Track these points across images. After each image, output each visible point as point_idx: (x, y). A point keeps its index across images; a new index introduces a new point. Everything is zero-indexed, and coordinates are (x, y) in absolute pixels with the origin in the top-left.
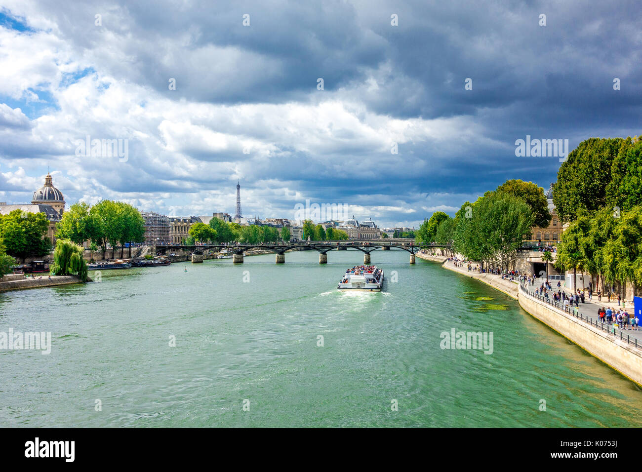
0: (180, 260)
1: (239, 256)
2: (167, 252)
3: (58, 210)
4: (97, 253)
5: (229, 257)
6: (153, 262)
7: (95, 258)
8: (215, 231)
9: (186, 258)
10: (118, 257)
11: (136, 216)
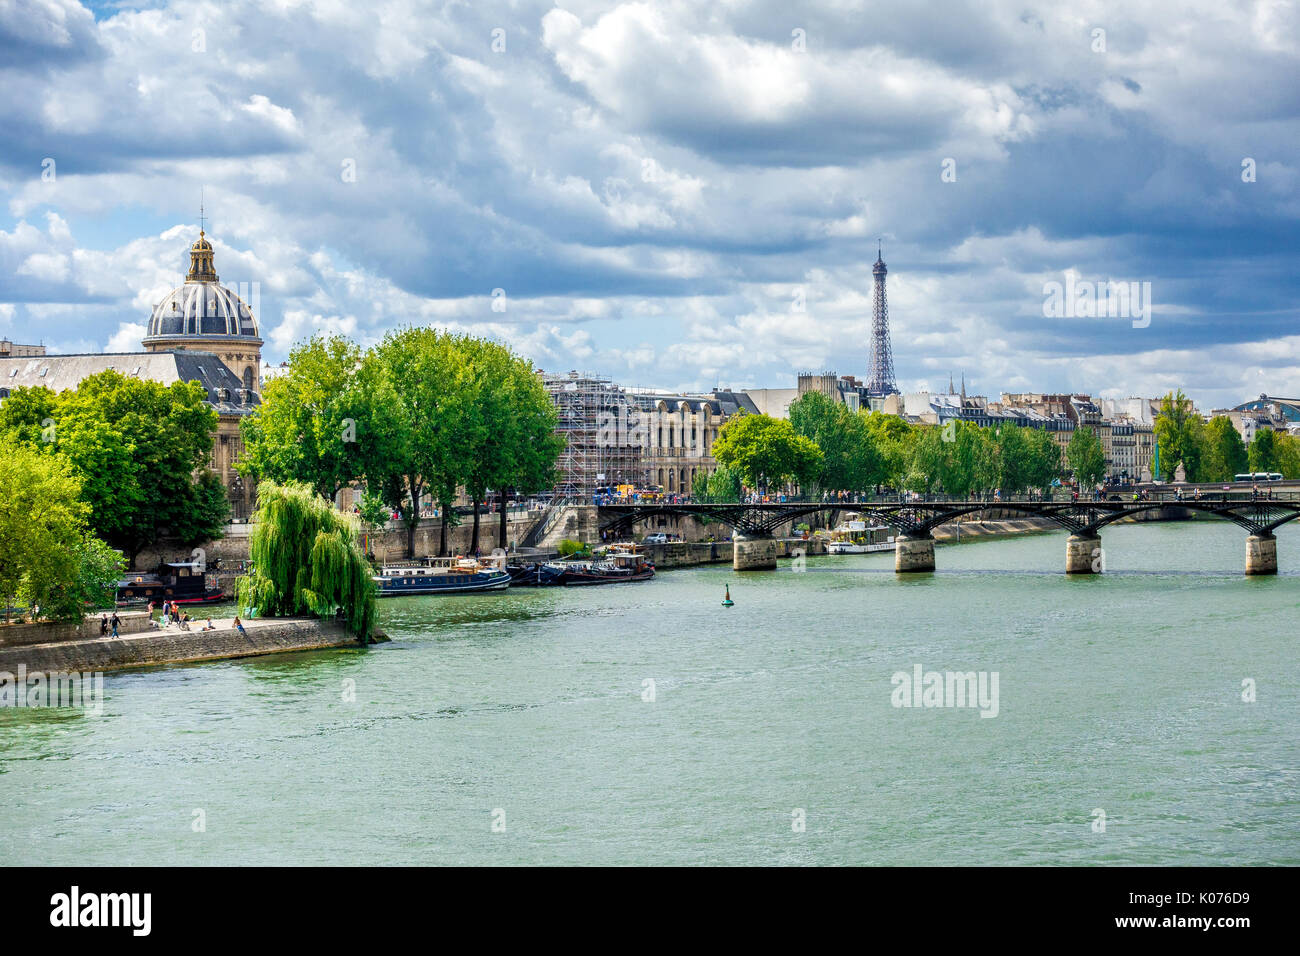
0: (687, 559)
1: (919, 545)
2: (637, 529)
3: (238, 369)
4: (387, 534)
5: (871, 548)
6: (589, 565)
7: (380, 552)
8: (814, 445)
9: (709, 553)
10: (461, 545)
11: (525, 394)
